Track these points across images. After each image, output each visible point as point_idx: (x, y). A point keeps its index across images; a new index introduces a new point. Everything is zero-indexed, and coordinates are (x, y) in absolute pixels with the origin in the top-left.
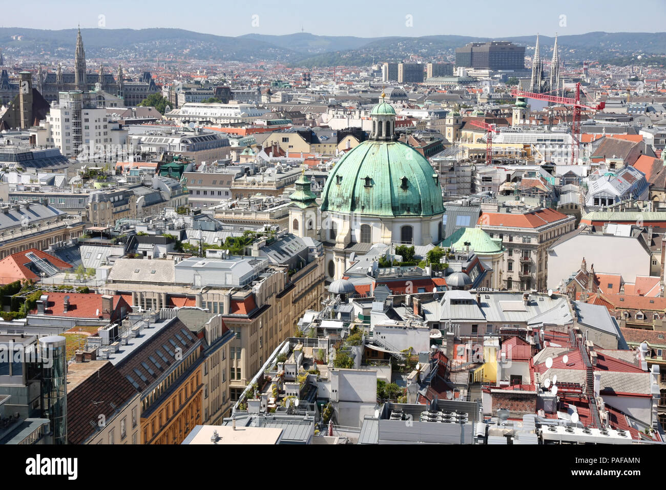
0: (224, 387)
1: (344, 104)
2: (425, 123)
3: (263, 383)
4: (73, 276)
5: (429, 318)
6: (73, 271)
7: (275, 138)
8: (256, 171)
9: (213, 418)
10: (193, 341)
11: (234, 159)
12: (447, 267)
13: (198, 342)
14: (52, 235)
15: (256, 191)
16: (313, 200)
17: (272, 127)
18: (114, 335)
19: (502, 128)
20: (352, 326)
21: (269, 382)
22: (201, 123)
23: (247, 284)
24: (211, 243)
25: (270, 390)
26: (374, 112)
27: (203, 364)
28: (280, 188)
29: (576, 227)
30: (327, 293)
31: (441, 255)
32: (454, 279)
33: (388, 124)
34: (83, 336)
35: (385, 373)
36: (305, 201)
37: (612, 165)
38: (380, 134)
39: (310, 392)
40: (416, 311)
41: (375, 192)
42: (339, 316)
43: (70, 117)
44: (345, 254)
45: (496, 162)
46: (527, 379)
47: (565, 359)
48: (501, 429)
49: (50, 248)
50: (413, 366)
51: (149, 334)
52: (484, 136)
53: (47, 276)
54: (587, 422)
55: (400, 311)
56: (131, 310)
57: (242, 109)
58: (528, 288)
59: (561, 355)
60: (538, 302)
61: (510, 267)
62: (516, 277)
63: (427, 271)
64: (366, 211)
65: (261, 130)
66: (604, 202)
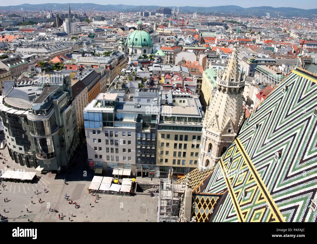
0: (105, 85)
1: (131, 21)
2: (149, 26)
3: (114, 84)
4: (71, 61)
5: (150, 70)
6: (71, 60)
7: (115, 29)
8: (111, 37)
9: (103, 92)
10: (98, 75)
11: (106, 34)
12: (154, 59)
13: (99, 75)
14: (66, 52)
15: (111, 42)
16: (124, 44)
17: (114, 27)
18: (81, 74)
19: (166, 28)
20: (133, 72)
21: (115, 84)
22: (98, 26)
23: (110, 62)
24: (101, 53)
25: (115, 86)
26: (138, 23)
27: (100, 80)
28: (116, 41)
29: (182, 50)
30: (127, 65)
31: (152, 56)
32: (155, 61)
33: (141, 26)
34: (74, 74)
35: (140, 82)
36: (122, 44)
37: (190, 37)
38: (139, 28)
39: (124, 86)
40: (147, 69)
41: (138, 42)
42: (130, 69)
43: (68, 24)
44: (131, 56)
45: (165, 35)
46: (170, 83)
47: (178, 79)
48: (164, 93)
49: (65, 55)
50: (146, 80)
51: (88, 74)
52: (162, 29)
53: (65, 61)
54: (182, 91)
55: (143, 68)
56: (84, 68)
57: (107, 22)
58: (171, 63)
59: (177, 78)
60: (173, 66)
61: (167, 59)
62: (168, 61)
63: (149, 60)
64: (136, 46)
65: (112, 27)
66: (188, 45)
